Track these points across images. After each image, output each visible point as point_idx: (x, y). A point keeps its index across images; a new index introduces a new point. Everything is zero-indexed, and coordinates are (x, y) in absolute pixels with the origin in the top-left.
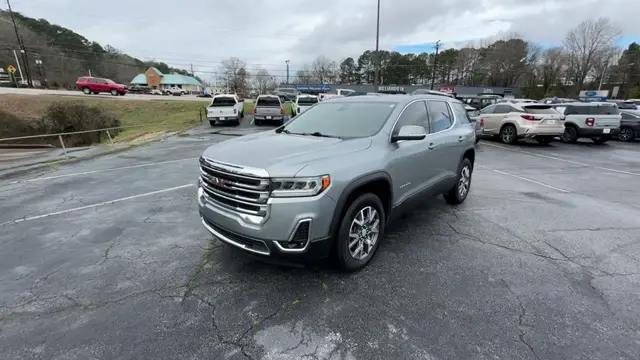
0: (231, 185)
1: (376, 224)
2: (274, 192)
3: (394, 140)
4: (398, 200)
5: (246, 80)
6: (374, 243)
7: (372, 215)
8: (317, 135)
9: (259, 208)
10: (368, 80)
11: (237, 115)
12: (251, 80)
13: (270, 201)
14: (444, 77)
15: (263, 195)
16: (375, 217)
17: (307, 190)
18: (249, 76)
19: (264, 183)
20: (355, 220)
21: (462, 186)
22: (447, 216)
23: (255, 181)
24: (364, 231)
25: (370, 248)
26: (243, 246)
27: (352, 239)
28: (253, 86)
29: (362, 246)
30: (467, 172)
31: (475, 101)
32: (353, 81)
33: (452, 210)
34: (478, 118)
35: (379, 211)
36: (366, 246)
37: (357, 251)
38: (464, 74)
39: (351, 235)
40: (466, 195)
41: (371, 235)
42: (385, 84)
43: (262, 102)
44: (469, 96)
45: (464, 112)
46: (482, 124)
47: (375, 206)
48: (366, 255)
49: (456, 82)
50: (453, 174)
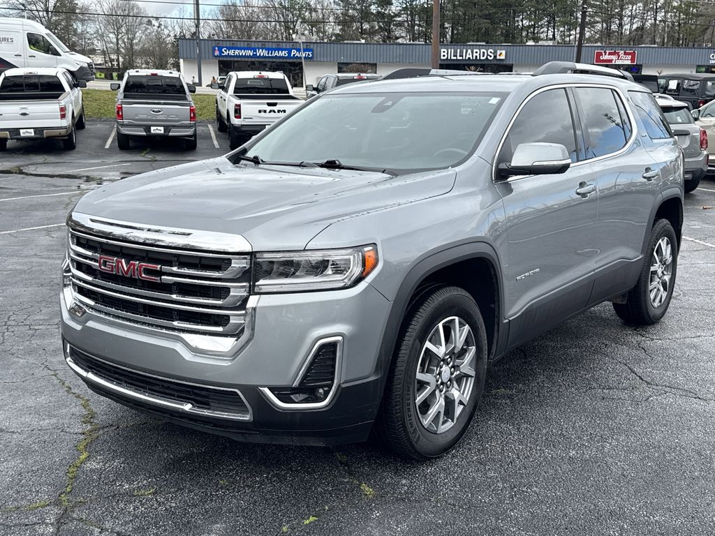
0: (161, 273)
1: (469, 357)
2: (261, 282)
3: (503, 174)
4: (515, 306)
5: (79, 27)
6: (466, 397)
7: (461, 333)
8: (331, 165)
9: (227, 318)
10: (410, 29)
11: (66, 122)
12: (91, 28)
13: (253, 301)
14: (608, 20)
15: (237, 290)
16: (467, 342)
17: (329, 277)
18: (86, 15)
19: (238, 264)
20: (428, 345)
21: (656, 283)
22: (624, 351)
23: (218, 262)
24: (446, 370)
25: (459, 410)
26: (187, 407)
27: (422, 385)
28: (99, 45)
29: (442, 402)
30: (667, 251)
31: (686, 84)
32: (372, 33)
33: (635, 339)
34: (695, 128)
35: (474, 327)
36: (449, 403)
37: (432, 412)
38: (660, 16)
39: (419, 376)
40: (665, 305)
41: (459, 380)
42: (457, 41)
43: (136, 89)
44: (673, 72)
45: (657, 114)
46: (703, 143)
47: (467, 318)
48: (450, 424)
49: (638, 37)
50: (633, 254)
